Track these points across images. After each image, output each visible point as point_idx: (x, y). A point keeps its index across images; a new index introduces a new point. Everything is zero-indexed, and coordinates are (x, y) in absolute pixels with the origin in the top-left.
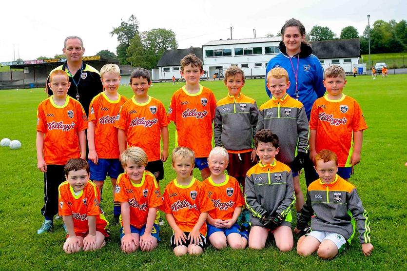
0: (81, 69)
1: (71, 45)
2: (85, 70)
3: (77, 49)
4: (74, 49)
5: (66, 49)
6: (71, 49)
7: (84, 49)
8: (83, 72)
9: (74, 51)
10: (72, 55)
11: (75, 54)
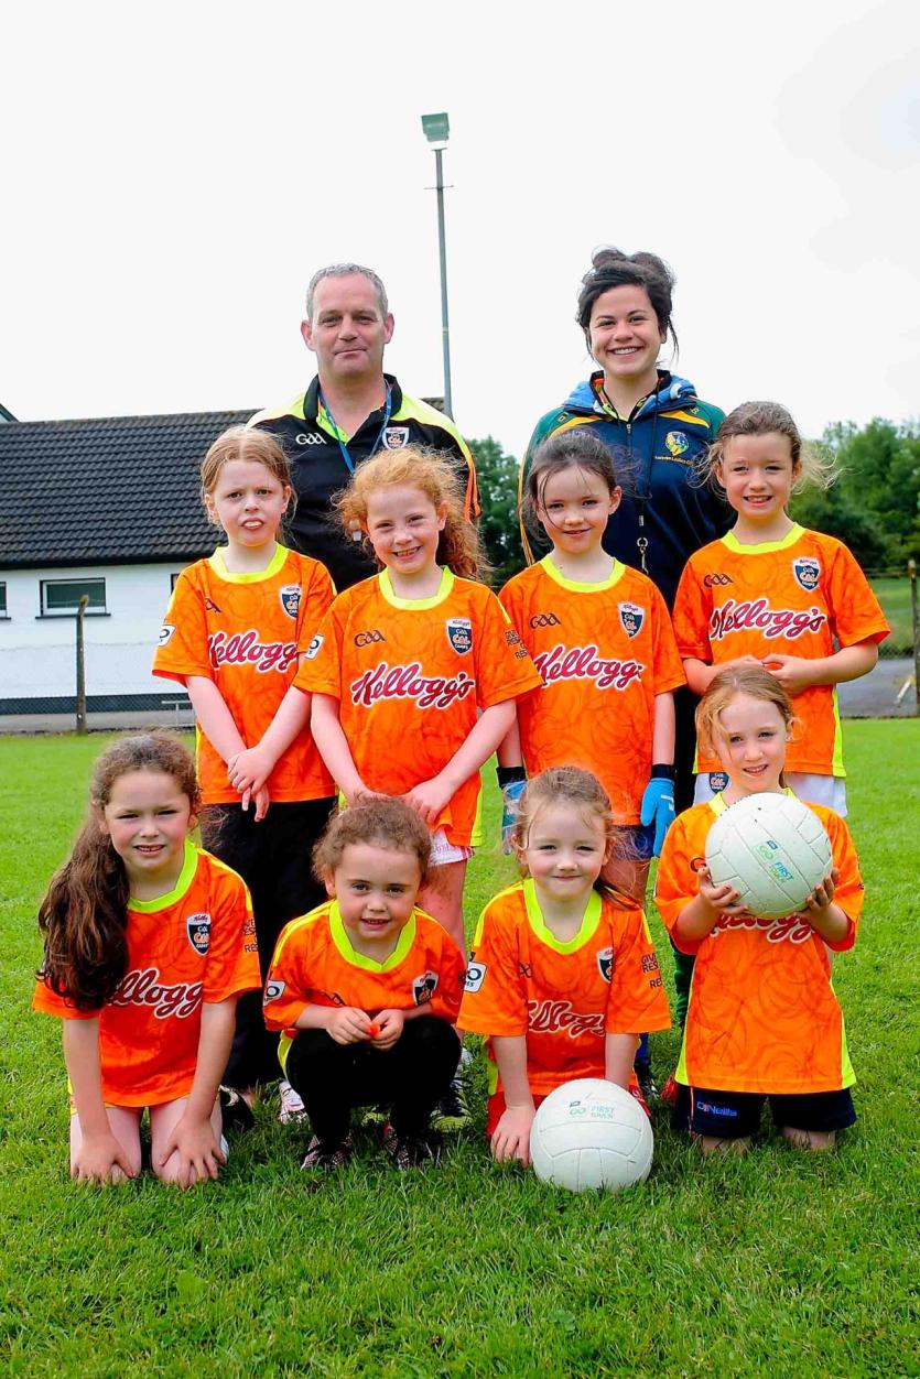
0: (384, 409)
1: (332, 305)
2: (401, 416)
3: (361, 317)
4: (347, 319)
5: (316, 320)
6: (333, 318)
7: (389, 320)
8: (393, 424)
9: (346, 327)
10: (339, 345)
11: (349, 340)
